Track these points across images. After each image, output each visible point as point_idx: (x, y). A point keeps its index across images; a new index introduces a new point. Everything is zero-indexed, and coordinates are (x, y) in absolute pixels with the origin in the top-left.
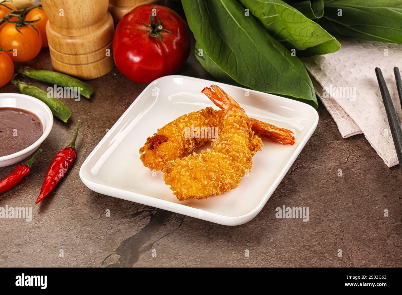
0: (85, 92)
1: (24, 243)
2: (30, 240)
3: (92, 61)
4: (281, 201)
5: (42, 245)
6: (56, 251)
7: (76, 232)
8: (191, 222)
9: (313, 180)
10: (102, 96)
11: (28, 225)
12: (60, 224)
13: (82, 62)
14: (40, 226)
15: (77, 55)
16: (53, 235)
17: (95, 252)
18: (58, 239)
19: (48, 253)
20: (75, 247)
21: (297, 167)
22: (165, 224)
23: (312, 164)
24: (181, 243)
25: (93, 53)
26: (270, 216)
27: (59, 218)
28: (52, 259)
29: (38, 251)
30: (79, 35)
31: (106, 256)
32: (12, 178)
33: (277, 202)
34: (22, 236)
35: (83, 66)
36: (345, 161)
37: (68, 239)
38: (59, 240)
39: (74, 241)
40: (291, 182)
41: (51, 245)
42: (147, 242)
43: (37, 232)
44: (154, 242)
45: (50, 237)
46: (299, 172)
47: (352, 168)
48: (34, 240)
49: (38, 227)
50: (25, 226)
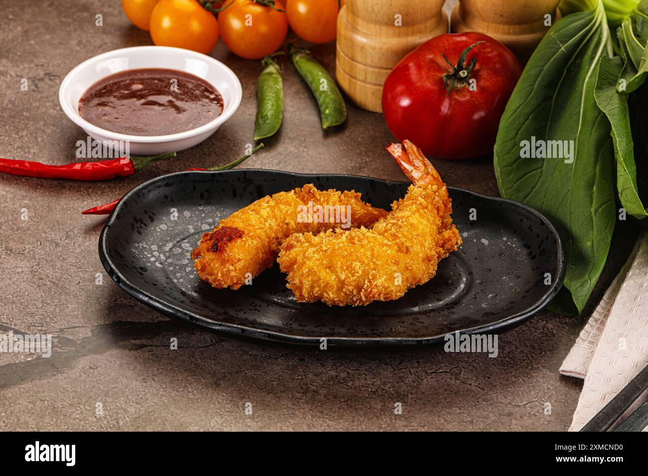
0: (327, 118)
1: (18, 252)
2: (29, 252)
3: (372, 81)
4: (367, 398)
5: (33, 267)
6: (35, 283)
7: (85, 276)
8: (225, 350)
9: (445, 400)
10: (349, 137)
11: (51, 234)
12: (84, 257)
13: (358, 76)
14: (60, 245)
15: (355, 61)
16: (58, 265)
17: (72, 313)
18: (56, 272)
19: (25, 279)
20: (60, 293)
21: (451, 370)
22: (194, 333)
23: (474, 379)
24: (177, 367)
25: (377, 70)
26: (325, 407)
27: (92, 249)
28: (18, 290)
29: (19, 270)
30: (365, 31)
31: (77, 325)
32: (96, 167)
33: (361, 395)
34: (26, 243)
35: (358, 82)
36: (520, 404)
37: (68, 279)
38: (57, 274)
39: (69, 286)
40: (415, 384)
41: (40, 273)
42: (143, 340)
43: (48, 249)
44: (151, 346)
45: (52, 265)
46: (443, 378)
47: (516, 419)
48: (32, 256)
49: (57, 245)
50: (45, 234)
